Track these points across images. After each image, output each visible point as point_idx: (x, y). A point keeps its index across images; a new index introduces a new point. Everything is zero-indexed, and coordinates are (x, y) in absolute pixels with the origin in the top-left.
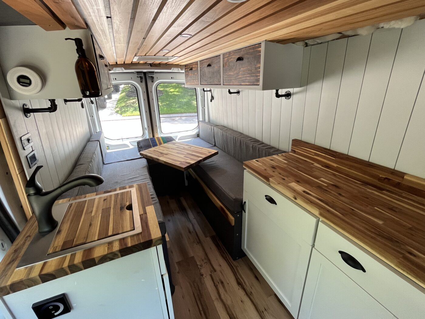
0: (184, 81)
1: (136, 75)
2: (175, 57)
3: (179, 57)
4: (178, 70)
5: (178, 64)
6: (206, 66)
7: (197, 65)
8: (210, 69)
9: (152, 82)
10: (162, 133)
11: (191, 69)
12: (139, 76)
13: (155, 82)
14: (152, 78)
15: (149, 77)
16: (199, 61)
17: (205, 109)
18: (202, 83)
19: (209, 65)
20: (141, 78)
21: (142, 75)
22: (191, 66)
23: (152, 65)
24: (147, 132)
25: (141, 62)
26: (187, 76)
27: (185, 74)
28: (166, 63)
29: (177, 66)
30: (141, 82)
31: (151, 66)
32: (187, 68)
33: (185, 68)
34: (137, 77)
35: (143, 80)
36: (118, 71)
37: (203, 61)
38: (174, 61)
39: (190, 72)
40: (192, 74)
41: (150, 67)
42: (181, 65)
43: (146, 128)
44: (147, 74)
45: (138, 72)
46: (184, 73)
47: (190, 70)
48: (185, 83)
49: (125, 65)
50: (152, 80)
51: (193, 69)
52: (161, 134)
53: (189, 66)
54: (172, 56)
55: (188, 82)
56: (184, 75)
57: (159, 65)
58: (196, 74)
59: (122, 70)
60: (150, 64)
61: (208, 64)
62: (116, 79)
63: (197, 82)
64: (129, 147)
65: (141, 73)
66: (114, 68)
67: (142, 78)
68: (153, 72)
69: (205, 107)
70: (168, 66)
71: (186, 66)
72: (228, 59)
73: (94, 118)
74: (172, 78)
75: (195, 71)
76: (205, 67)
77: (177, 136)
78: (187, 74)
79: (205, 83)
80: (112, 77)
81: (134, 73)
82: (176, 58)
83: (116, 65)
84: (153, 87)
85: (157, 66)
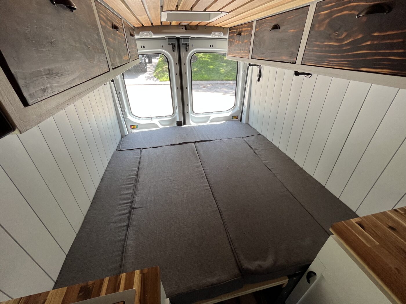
0: (226, 50)
1: (167, 42)
2: (222, 12)
3: (229, 13)
4: (220, 35)
5: (221, 27)
6: (269, 28)
7: (251, 27)
8: (277, 34)
9: (187, 51)
10: (195, 113)
11: (239, 34)
12: (171, 43)
13: (190, 51)
14: (187, 45)
15: (183, 44)
16: (254, 20)
17: (245, 87)
18: (255, 56)
19: (276, 27)
20: (173, 45)
21: (175, 42)
22: (240, 29)
23: (188, 28)
24: (177, 111)
25: (174, 23)
26: (230, 43)
27: (229, 41)
28: (205, 25)
29: (220, 29)
30: (174, 51)
31: (186, 29)
32: (232, 32)
33: (229, 33)
34: (169, 44)
35: (175, 49)
36: (146, 36)
37: (263, 21)
38: (218, 21)
39: (237, 38)
40: (239, 42)
41: (184, 30)
42: (224, 28)
43: (176, 106)
44: (181, 40)
45: (169, 38)
46: (227, 39)
47: (236, 35)
48: (227, 53)
49: (153, 28)
50: (187, 48)
51: (243, 34)
52: (192, 114)
53: (237, 29)
54: (218, 11)
55: (231, 53)
56: (226, 43)
57: (196, 28)
58: (246, 41)
59: (150, 35)
60: (185, 26)
61: (273, 24)
62: (144, 47)
63: (246, 53)
64: (158, 127)
65: (174, 40)
66: (141, 32)
67: (175, 46)
68: (188, 38)
69: (246, 85)
70: (208, 29)
71: (231, 29)
72: (331, 12)
73: (122, 94)
74: (210, 46)
75: (245, 37)
76: (265, 30)
77: (210, 117)
78: (231, 41)
79: (261, 57)
80: (139, 44)
81: (165, 40)
82: (224, 14)
83: (143, 28)
84: (187, 57)
85: (193, 29)
